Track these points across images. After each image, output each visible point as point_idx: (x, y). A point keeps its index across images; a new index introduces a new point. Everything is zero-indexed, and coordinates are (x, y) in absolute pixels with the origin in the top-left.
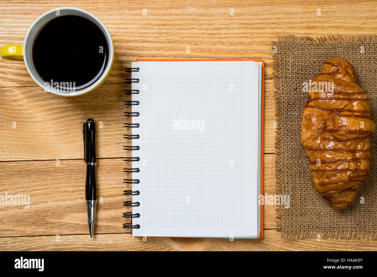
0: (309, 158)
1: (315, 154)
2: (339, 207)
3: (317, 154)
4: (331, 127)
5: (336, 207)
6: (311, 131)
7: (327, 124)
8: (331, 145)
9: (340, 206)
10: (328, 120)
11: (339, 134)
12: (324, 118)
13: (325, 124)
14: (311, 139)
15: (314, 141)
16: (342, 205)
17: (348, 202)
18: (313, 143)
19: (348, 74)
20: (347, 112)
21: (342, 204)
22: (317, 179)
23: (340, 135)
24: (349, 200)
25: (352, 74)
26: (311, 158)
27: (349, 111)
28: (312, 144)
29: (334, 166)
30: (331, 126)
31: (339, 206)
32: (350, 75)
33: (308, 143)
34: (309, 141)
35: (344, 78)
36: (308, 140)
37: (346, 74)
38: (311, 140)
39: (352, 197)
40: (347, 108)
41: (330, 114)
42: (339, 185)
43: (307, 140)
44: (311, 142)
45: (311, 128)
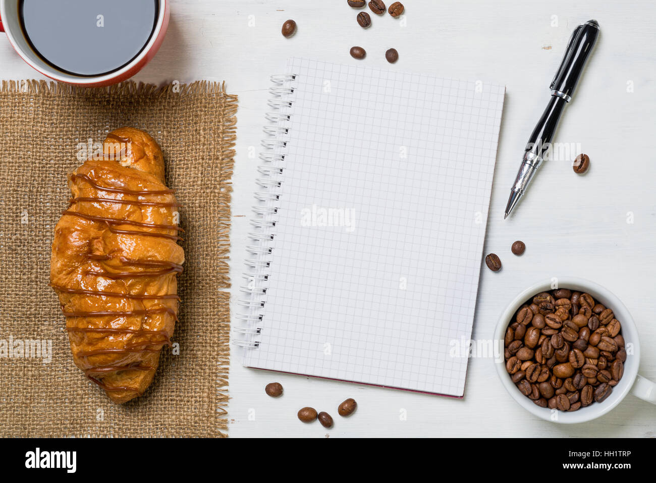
0: (64, 306)
1: (71, 300)
2: (119, 398)
3: (74, 300)
4: (99, 251)
5: (114, 398)
6: (63, 256)
7: (95, 247)
8: (103, 284)
9: (120, 396)
10: (97, 238)
11: (111, 264)
12: (90, 235)
13: (90, 245)
14: (64, 272)
15: (70, 276)
16: (124, 394)
17: (136, 389)
18: (67, 279)
19: (145, 157)
20: (131, 226)
21: (124, 392)
22: (76, 345)
23: (113, 266)
24: (137, 386)
25: (152, 157)
26: (66, 306)
27: (133, 225)
28: (65, 281)
29: (100, 323)
30: (101, 249)
31: (117, 396)
32: (148, 159)
33: (59, 279)
34: (61, 275)
35: (135, 164)
36: (59, 274)
37: (141, 158)
38: (64, 275)
39: (142, 382)
40: (131, 219)
41: (100, 229)
42: (109, 358)
43: (57, 273)
44: (64, 277)
45: (63, 252)
